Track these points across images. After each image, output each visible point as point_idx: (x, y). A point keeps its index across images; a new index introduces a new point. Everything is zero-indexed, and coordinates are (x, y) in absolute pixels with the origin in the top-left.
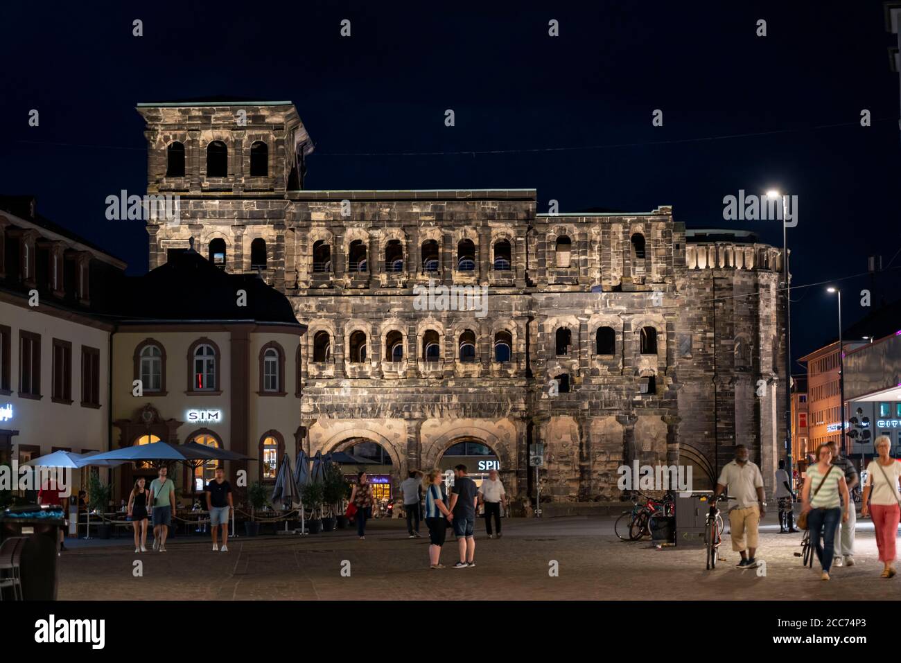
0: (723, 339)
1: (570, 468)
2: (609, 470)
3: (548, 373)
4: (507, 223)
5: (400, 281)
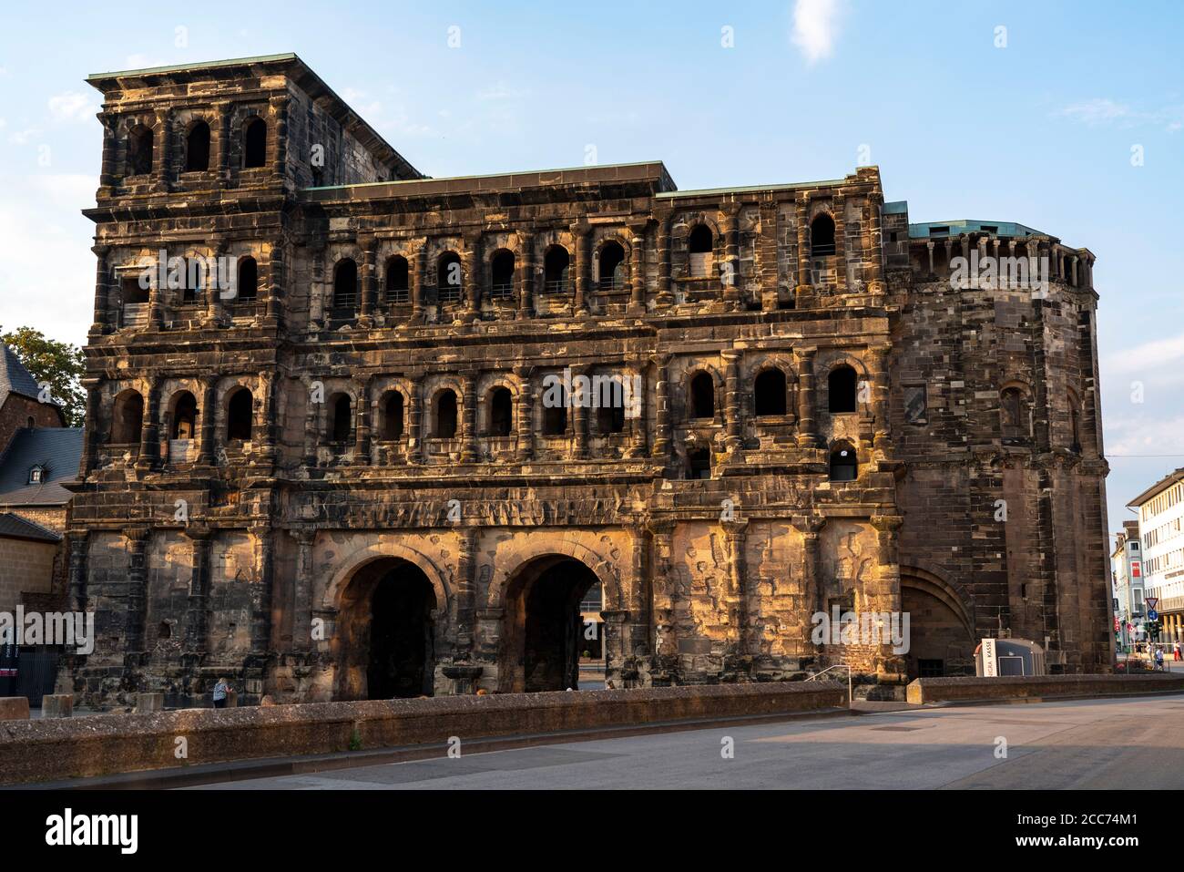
0: (979, 390)
1: (711, 607)
2: (778, 611)
3: (674, 449)
4: (616, 216)
5: (457, 315)
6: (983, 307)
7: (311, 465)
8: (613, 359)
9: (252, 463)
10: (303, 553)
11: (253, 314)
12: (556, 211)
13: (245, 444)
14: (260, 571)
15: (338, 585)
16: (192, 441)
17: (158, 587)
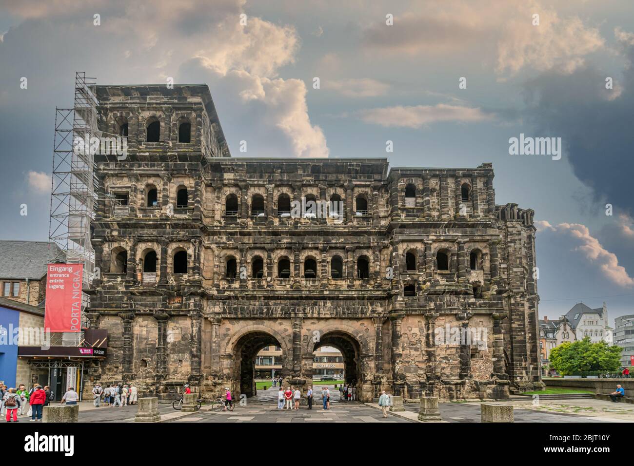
1: (419, 353)
2: (449, 355)
4: (366, 181)
5: (288, 223)
7: (218, 288)
8: (366, 245)
9: (188, 284)
10: (215, 328)
11: (186, 213)
12: (337, 177)
13: (184, 275)
14: (195, 336)
15: (232, 344)
16: (155, 273)
17: (139, 343)
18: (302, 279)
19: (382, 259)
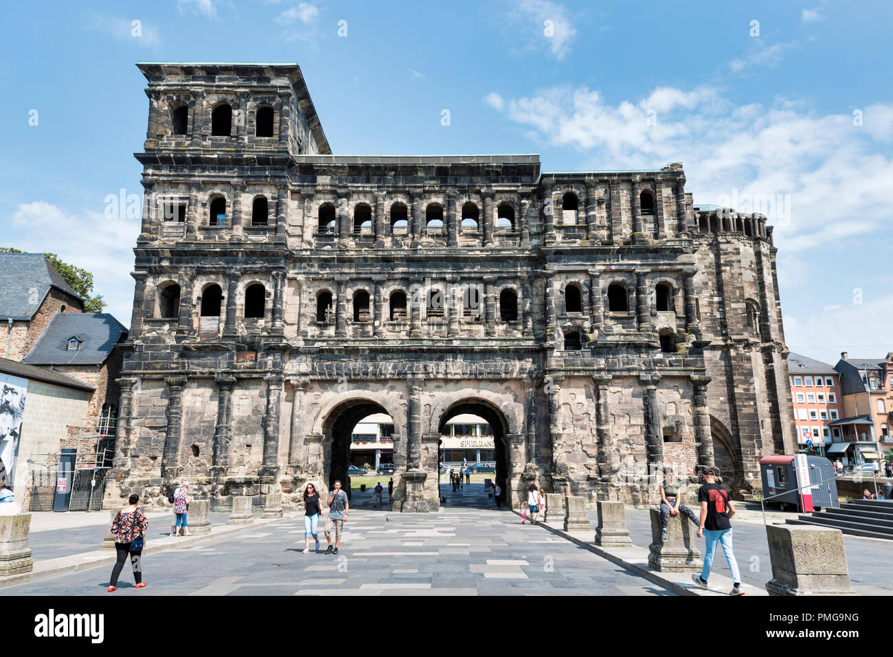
0: (734, 302)
1: (586, 432)
2: (631, 435)
3: (558, 331)
4: (511, 186)
5: (404, 243)
6: (733, 253)
7: (305, 336)
8: (512, 275)
9: (265, 334)
10: (300, 396)
11: (265, 234)
12: (471, 181)
13: (260, 321)
14: (272, 408)
15: (323, 418)
16: (217, 318)
17: (191, 419)
18: (423, 323)
19: (534, 293)
